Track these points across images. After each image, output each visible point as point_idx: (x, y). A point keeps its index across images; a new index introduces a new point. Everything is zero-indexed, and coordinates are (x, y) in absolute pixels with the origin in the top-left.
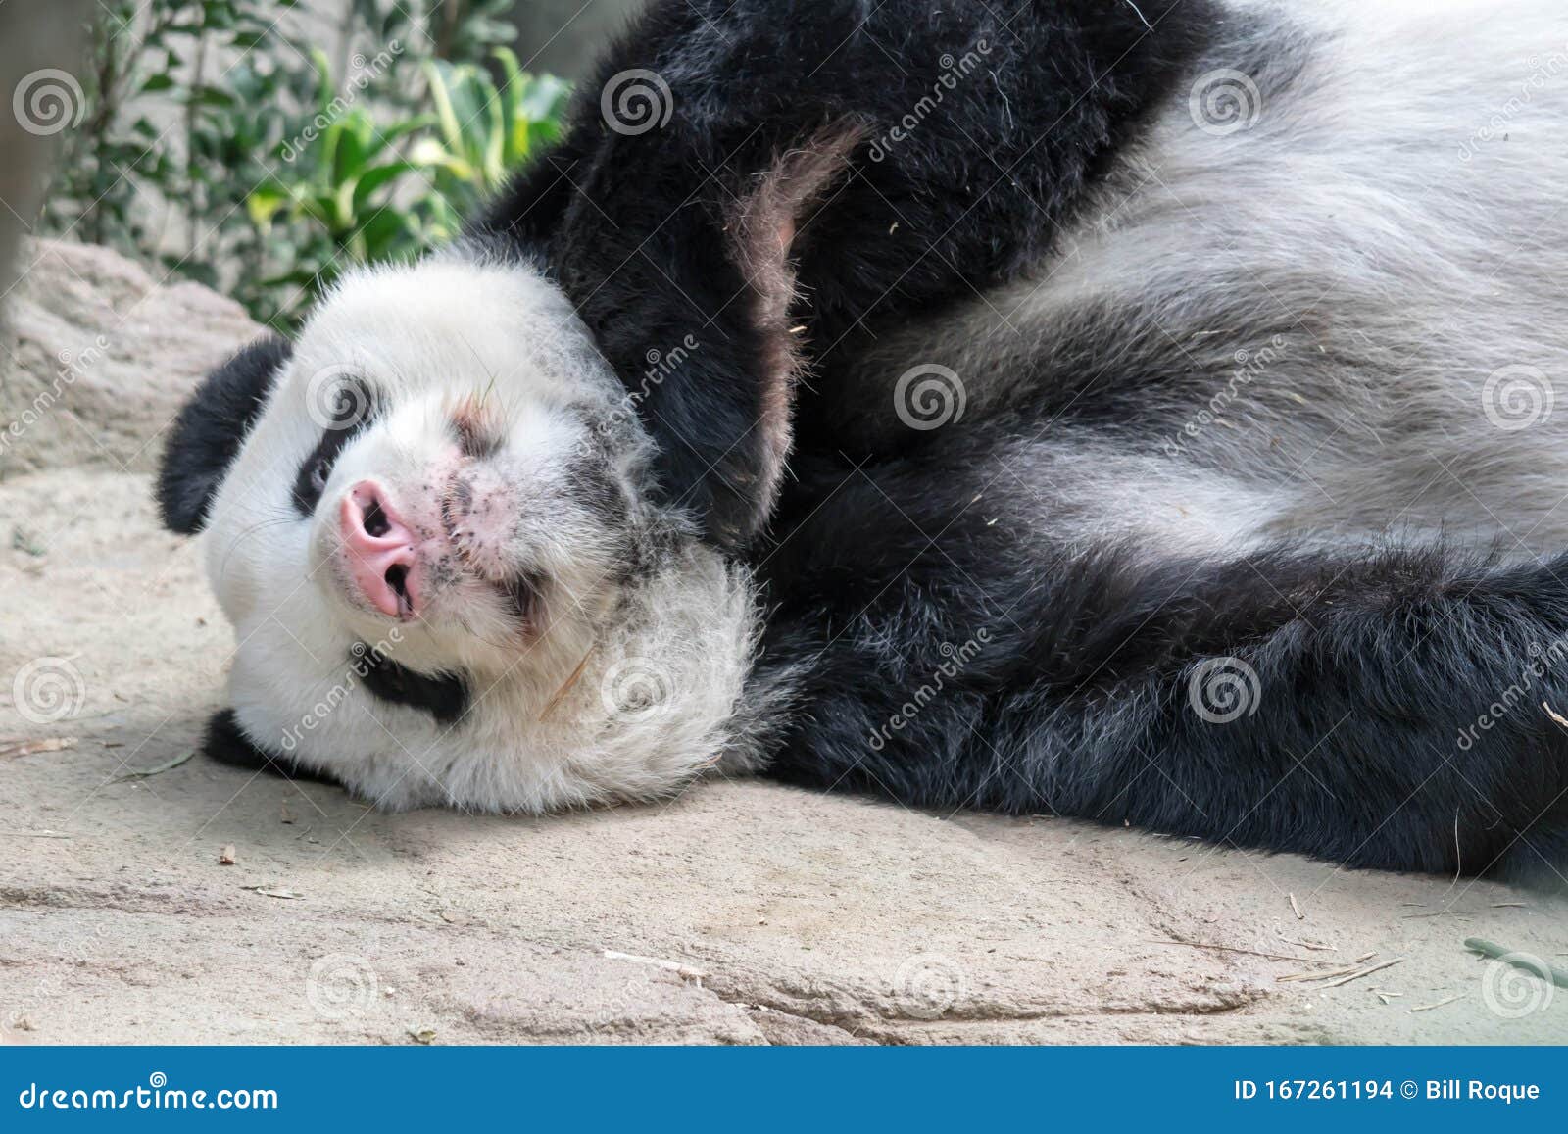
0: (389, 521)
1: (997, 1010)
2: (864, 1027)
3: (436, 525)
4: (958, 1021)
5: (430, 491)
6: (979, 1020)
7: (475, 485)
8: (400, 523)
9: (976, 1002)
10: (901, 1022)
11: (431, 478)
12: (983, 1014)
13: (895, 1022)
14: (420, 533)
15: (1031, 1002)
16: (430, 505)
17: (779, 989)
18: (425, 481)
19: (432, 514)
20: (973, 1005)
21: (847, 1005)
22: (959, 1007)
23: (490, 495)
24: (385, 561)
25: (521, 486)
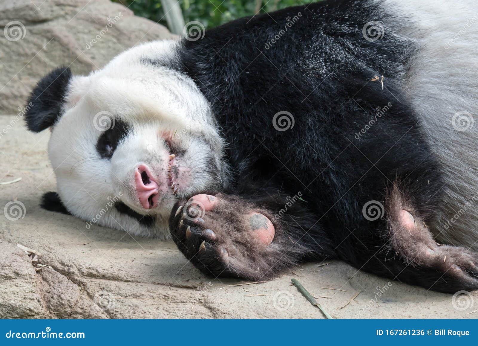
0: (150, 180)
1: (118, 278)
2: (74, 277)
3: (165, 181)
4: (106, 280)
5: (164, 171)
6: (112, 280)
7: (180, 168)
8: (154, 181)
9: (112, 274)
10: (87, 277)
11: (164, 166)
12: (113, 278)
13: (86, 277)
14: (159, 184)
15: (131, 277)
16: (164, 175)
17: (60, 263)
18: (162, 167)
19: (165, 178)
20: (111, 275)
21: (73, 270)
22: (107, 275)
23: (184, 172)
24: (149, 194)
25: (194, 169)
